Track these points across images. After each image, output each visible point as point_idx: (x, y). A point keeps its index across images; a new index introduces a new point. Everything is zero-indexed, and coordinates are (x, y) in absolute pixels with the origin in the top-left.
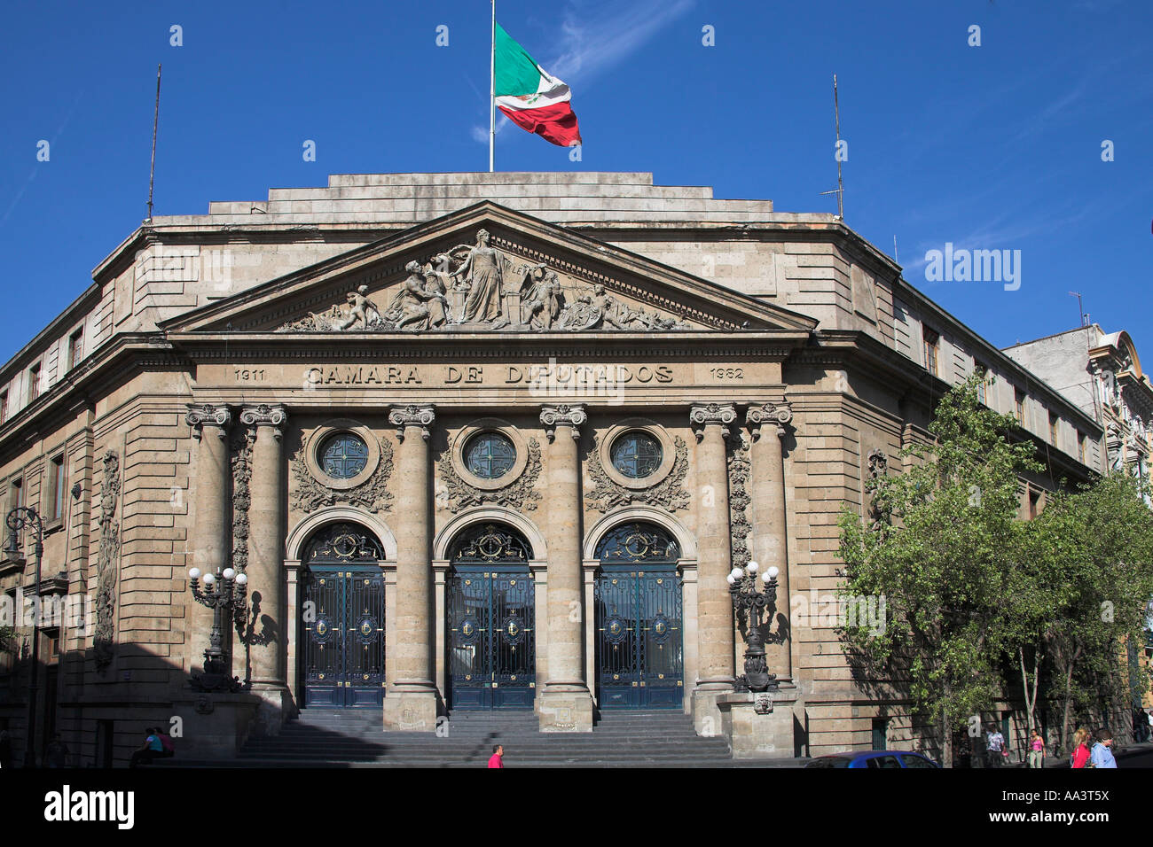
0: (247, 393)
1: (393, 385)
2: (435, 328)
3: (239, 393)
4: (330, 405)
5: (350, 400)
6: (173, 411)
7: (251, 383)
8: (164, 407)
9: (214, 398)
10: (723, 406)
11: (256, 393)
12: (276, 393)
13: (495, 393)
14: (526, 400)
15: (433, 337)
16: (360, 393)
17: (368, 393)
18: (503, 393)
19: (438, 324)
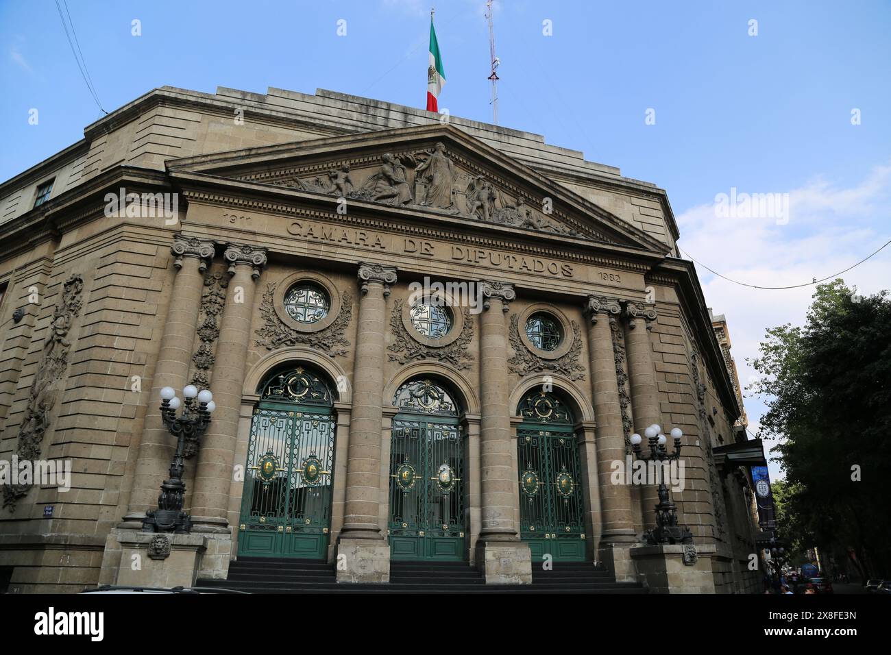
0: (233, 234)
1: (361, 246)
2: (403, 205)
3: (225, 233)
4: (306, 255)
5: (325, 254)
6: (155, 243)
7: (237, 226)
8: (145, 237)
9: (201, 233)
10: (610, 300)
11: (240, 235)
12: (259, 238)
13: (446, 266)
14: (468, 275)
15: (403, 212)
16: (333, 249)
17: (340, 250)
18: (450, 267)
19: (406, 203)
